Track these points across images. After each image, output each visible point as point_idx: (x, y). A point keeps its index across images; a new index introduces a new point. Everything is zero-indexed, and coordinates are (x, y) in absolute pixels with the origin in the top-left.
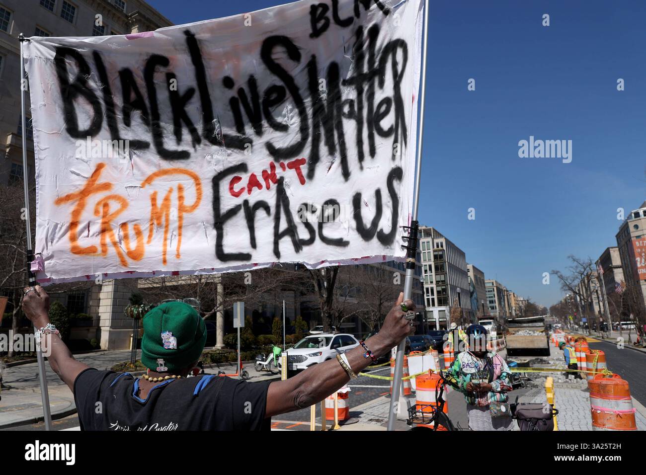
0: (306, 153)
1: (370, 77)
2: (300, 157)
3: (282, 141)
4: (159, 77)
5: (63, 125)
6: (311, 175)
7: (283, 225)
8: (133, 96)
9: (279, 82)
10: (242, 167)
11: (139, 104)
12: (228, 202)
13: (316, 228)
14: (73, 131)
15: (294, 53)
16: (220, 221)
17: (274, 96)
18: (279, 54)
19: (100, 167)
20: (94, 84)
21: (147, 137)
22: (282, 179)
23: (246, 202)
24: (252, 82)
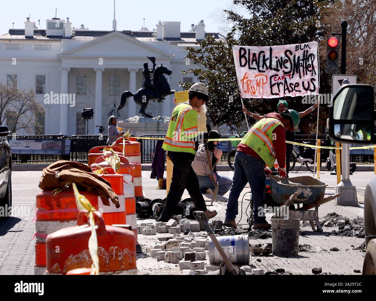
0: (292, 73)
1: (306, 59)
2: (290, 74)
3: (286, 70)
4: (262, 55)
5: (239, 64)
6: (292, 77)
7: (286, 88)
8: (255, 58)
9: (287, 59)
10: (277, 75)
11: (256, 60)
12: (273, 82)
13: (293, 88)
14: (241, 65)
15: (291, 54)
16: (272, 86)
17: (286, 61)
18: (288, 53)
19: (246, 73)
20: (247, 56)
21: (256, 67)
22: (286, 78)
23: (277, 82)
24: (282, 58)
